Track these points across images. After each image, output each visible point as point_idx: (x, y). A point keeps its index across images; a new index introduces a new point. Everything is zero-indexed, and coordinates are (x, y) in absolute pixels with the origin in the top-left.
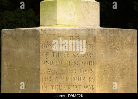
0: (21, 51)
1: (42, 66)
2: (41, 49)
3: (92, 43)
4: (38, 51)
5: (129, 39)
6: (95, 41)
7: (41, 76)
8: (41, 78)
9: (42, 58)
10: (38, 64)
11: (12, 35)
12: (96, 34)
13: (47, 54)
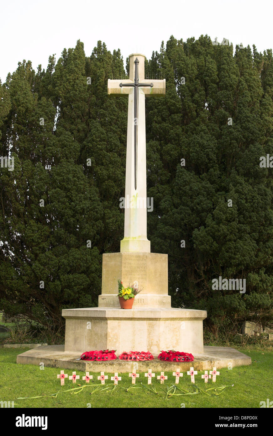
0: (113, 263)
1: (123, 269)
2: (123, 261)
3: (145, 259)
4: (121, 262)
5: (163, 258)
6: (146, 258)
7: (122, 273)
8: (122, 274)
9: (123, 265)
10: (121, 268)
11: (108, 256)
12: (147, 255)
13: (125, 264)
